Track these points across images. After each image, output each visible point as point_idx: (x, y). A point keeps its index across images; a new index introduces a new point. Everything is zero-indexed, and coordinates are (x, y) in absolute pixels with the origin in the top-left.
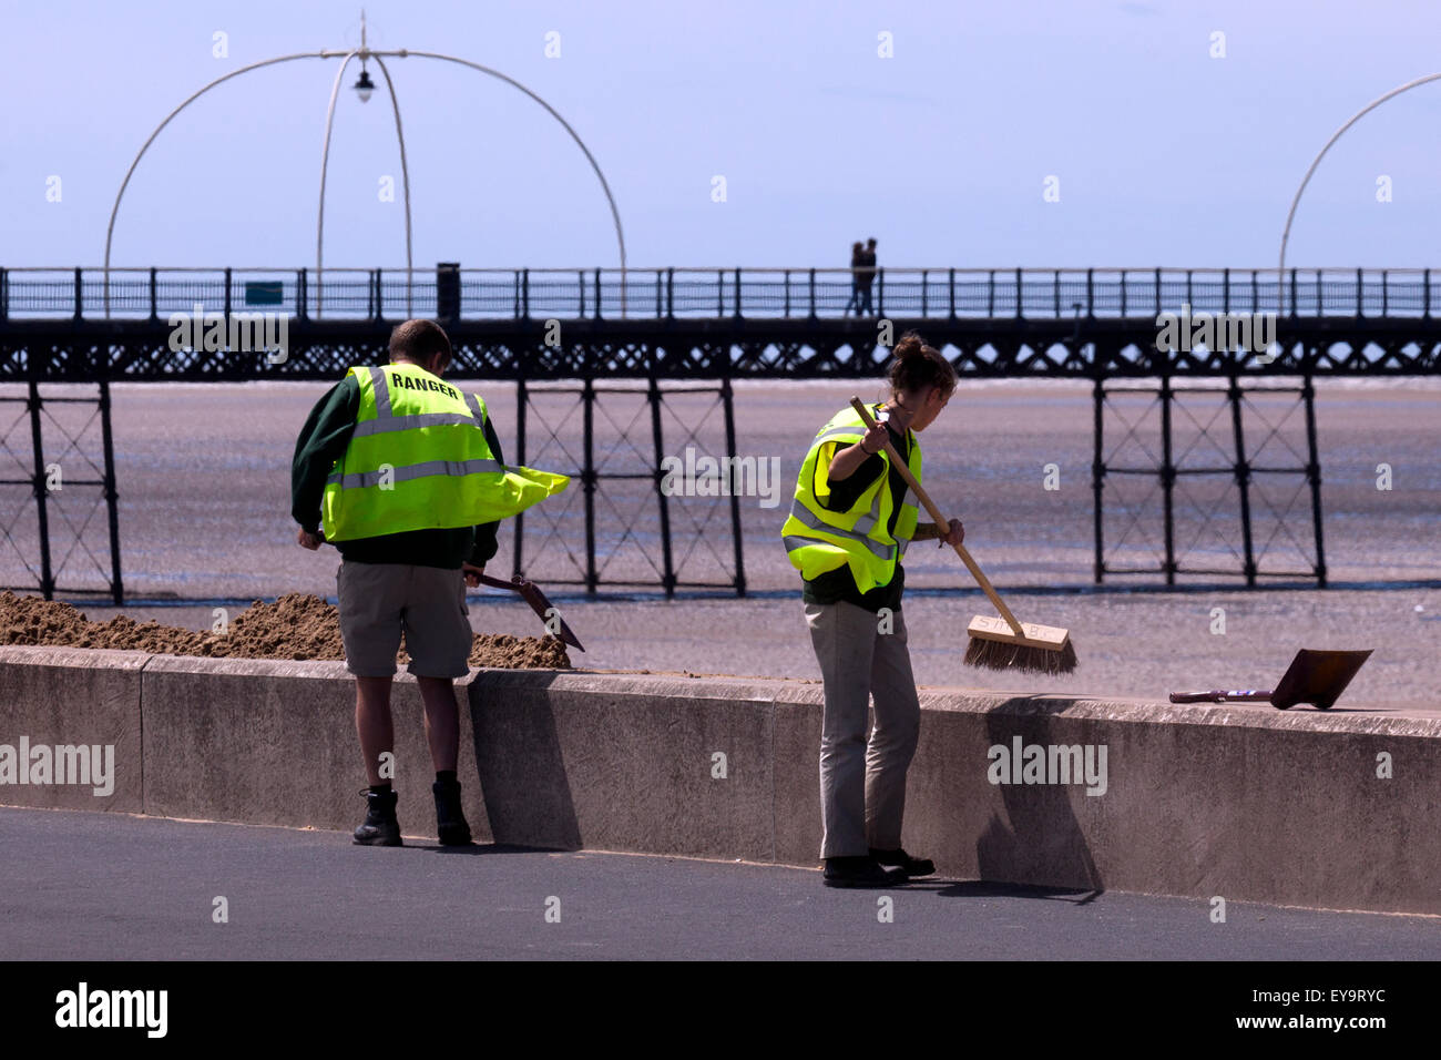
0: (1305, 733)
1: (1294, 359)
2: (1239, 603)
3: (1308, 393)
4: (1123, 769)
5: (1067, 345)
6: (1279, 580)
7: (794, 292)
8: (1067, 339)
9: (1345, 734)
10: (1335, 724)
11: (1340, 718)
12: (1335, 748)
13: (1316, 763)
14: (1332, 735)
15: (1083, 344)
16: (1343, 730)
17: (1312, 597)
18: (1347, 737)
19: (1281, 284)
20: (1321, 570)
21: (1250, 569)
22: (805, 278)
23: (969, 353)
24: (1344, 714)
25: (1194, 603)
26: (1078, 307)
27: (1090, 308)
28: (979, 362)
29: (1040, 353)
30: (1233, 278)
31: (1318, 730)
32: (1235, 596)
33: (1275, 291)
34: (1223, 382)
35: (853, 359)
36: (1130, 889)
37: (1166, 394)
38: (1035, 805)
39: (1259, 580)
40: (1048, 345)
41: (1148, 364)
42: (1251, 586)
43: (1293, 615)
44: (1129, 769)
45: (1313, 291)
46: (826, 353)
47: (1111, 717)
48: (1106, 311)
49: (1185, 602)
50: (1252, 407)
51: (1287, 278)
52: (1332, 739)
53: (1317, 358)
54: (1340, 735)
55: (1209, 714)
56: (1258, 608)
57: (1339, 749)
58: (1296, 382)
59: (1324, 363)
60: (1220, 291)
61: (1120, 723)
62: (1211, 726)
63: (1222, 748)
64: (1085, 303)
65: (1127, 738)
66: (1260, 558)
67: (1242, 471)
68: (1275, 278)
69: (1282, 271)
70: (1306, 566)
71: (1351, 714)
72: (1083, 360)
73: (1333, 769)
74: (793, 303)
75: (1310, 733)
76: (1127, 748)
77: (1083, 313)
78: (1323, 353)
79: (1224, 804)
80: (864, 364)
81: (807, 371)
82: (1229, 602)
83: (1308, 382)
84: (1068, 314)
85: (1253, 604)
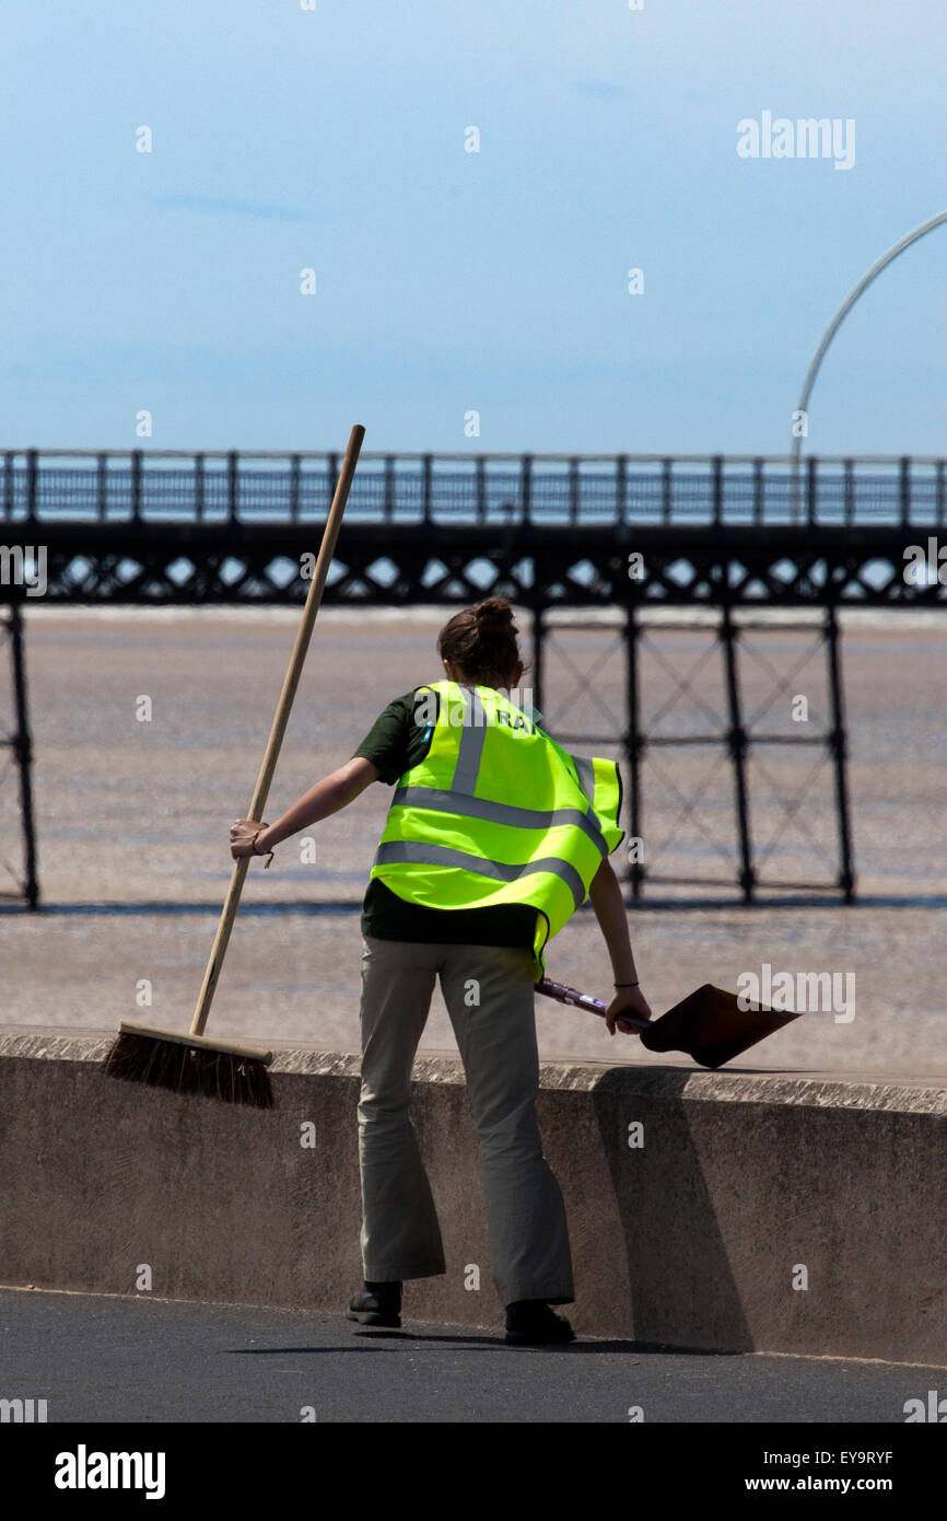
0: (701, 1102)
1: (813, 586)
2: (730, 926)
3: (831, 632)
4: (449, 1152)
5: (496, 563)
6: (790, 893)
7: (111, 483)
8: (496, 554)
9: (757, 1104)
10: (744, 1091)
11: (750, 1082)
12: (743, 1124)
13: (715, 1146)
14: (738, 1106)
15: (516, 561)
16: (754, 1099)
17: (831, 917)
18: (759, 1108)
19: (795, 479)
20: (847, 879)
21: (748, 879)
22: (127, 464)
23: (357, 571)
24: (756, 1078)
25: (667, 924)
26: (508, 508)
27: (526, 509)
28: (373, 585)
29: (456, 573)
30: (728, 470)
31: (720, 1098)
32: (724, 916)
33: (788, 488)
34: (713, 617)
35: (192, 580)
36: (458, 1320)
37: (632, 632)
38: (327, 1200)
39: (761, 893)
40: (468, 559)
41: (606, 589)
42: (749, 902)
43: (804, 944)
44: (458, 1151)
45: (839, 489)
46: (155, 569)
47: (433, 1078)
48: (549, 516)
49: (655, 924)
50: (752, 651)
51: (803, 471)
52: (740, 1111)
53: (844, 583)
54: (750, 1105)
55: (569, 1075)
56: (756, 934)
57: (749, 1126)
58: (815, 615)
59: (853, 590)
60: (707, 488)
61: (447, 1087)
62: (571, 1092)
63: (587, 1124)
64: (518, 503)
65: (457, 1108)
66: (764, 861)
67: (738, 742)
68: (785, 470)
69: (796, 460)
70: (825, 872)
71: (766, 1077)
72: (516, 583)
73: (740, 1153)
74: (111, 500)
75: (708, 1102)
76: (455, 1122)
77: (517, 518)
78: (853, 575)
79: (589, 1201)
80: (209, 586)
81: (129, 594)
82: (716, 924)
83: (832, 618)
84: (496, 518)
85: (749, 927)
